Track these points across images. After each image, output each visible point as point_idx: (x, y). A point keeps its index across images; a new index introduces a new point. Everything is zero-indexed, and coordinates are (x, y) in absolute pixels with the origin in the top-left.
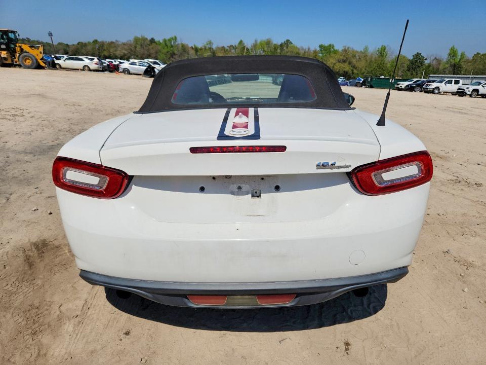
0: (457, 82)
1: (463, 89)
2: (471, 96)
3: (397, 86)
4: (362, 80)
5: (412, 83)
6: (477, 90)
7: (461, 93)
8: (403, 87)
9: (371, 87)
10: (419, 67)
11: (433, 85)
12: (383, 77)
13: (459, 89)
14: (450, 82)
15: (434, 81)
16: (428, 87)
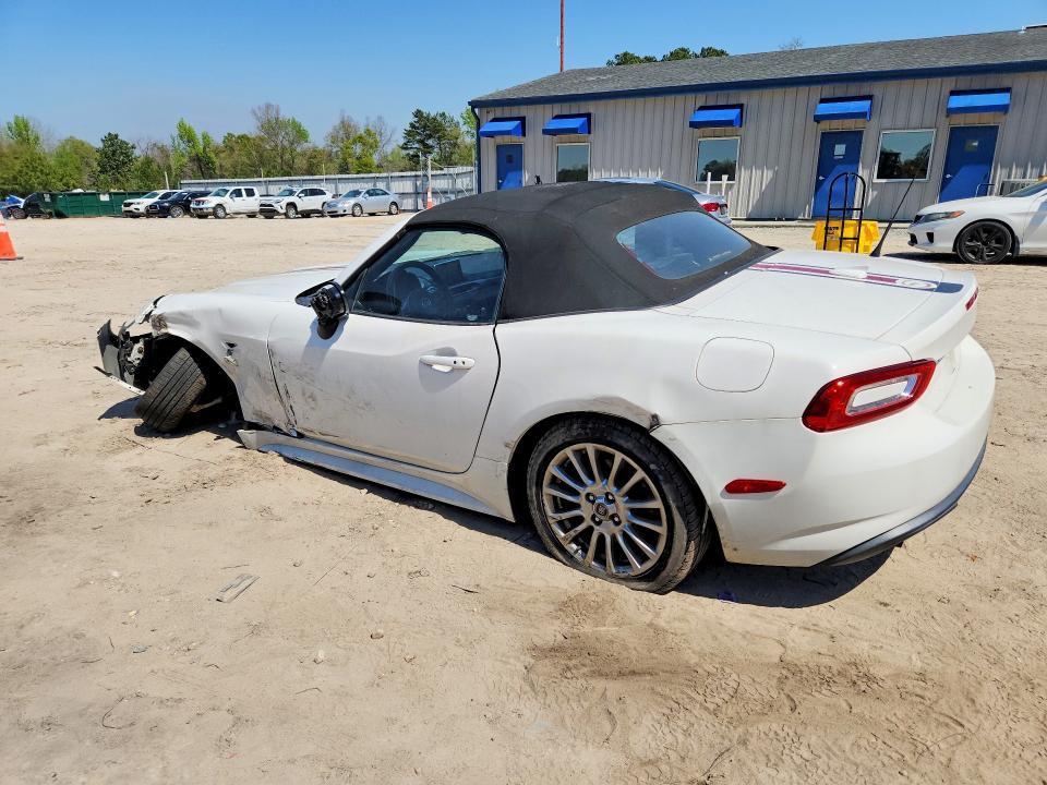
0: (250, 193)
1: (270, 206)
2: (286, 215)
3: (127, 209)
4: (23, 201)
5: (156, 199)
6: (292, 205)
7: (268, 212)
8: (142, 209)
9: (60, 215)
10: (124, 163)
11: (211, 202)
12: (79, 190)
13: (262, 205)
14: (238, 193)
15: (205, 194)
16: (201, 206)
